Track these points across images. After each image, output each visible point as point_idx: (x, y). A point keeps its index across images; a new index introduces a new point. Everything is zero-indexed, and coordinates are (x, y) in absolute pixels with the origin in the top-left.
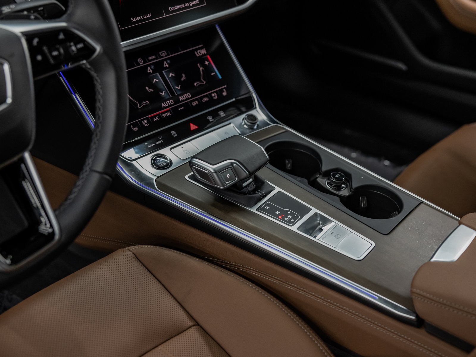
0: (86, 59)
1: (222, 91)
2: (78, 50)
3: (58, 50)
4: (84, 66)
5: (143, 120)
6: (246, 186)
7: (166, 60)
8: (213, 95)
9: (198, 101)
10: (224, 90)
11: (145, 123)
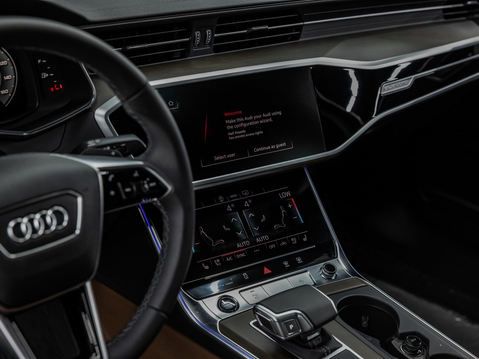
0: (158, 196)
1: (302, 236)
2: (150, 188)
3: (131, 187)
4: (155, 204)
5: (216, 259)
6: (311, 340)
7: (247, 199)
8: (292, 240)
9: (276, 245)
10: (305, 235)
11: (217, 262)
